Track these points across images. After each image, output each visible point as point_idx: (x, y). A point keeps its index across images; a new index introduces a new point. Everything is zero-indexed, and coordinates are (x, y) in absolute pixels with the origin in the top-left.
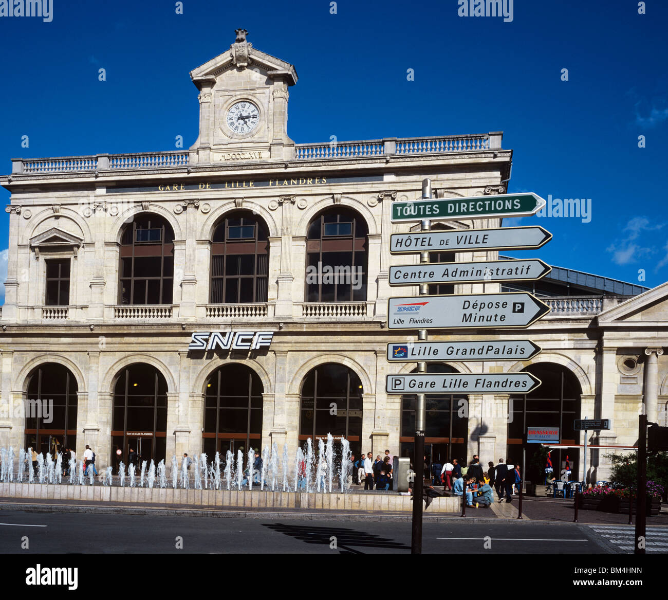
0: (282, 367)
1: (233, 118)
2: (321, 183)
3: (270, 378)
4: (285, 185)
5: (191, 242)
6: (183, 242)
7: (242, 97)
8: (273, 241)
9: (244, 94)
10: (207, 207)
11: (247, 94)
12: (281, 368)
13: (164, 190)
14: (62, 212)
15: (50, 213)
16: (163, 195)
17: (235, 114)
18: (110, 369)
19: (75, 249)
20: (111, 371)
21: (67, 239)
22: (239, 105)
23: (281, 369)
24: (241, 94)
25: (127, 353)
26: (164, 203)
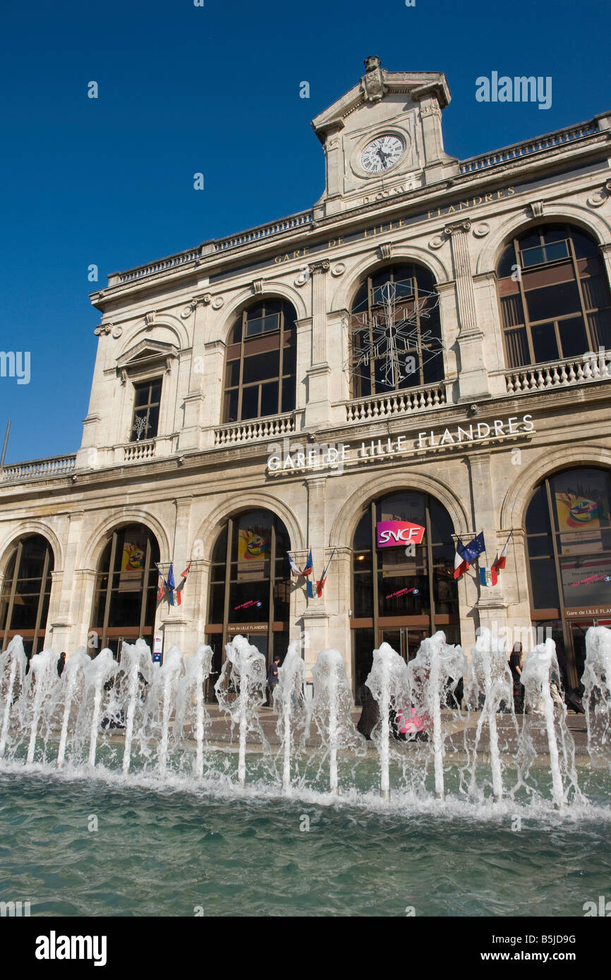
0: (483, 482)
1: (370, 158)
2: (507, 195)
3: (464, 505)
4: (452, 211)
5: (320, 318)
6: (309, 320)
7: (379, 131)
8: (443, 290)
9: (382, 127)
10: (341, 268)
11: (384, 127)
12: (481, 484)
13: (282, 261)
14: (157, 320)
15: (143, 325)
16: (280, 268)
17: (371, 153)
18: (205, 521)
19: (169, 361)
20: (207, 524)
21: (160, 350)
22: (376, 142)
23: (483, 487)
24: (376, 129)
25: (230, 494)
26: (282, 278)
